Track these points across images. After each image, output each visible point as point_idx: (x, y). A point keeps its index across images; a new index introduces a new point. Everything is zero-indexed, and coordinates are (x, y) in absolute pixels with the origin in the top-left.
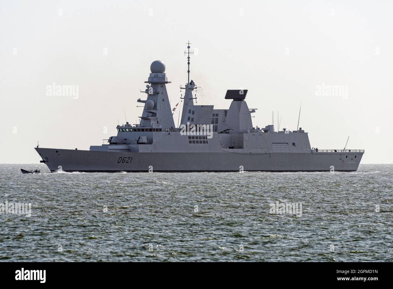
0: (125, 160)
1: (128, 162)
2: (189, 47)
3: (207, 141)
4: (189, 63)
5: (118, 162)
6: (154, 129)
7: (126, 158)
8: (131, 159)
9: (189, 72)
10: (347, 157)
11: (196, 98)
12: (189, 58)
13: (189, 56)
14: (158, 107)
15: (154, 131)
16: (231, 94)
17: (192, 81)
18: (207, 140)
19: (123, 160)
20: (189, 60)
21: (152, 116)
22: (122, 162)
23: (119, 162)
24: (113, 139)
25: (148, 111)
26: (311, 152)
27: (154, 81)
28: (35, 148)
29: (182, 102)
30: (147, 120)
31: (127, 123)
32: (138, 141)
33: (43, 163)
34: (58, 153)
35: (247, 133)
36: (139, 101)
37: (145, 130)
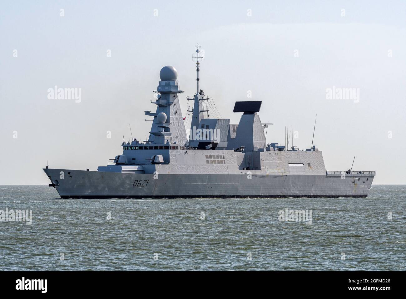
0: (141, 183)
1: (144, 186)
2: (198, 51)
3: (224, 161)
4: (198, 70)
5: (133, 186)
6: (171, 147)
7: (142, 180)
8: (147, 181)
9: (198, 80)
10: (359, 179)
11: (208, 111)
12: (198, 64)
13: (198, 62)
14: (171, 121)
15: (171, 149)
16: (239, 107)
17: (202, 91)
18: (224, 159)
19: (139, 183)
20: (198, 66)
21: (165, 131)
22: (138, 186)
23: (135, 186)
24: (120, 158)
25: (159, 125)
26: (326, 174)
27: (165, 90)
28: (44, 169)
29: (189, 115)
30: (159, 136)
31: (135, 139)
32: (153, 161)
33: (52, 187)
34: (71, 175)
35: (263, 151)
36: (148, 113)
37: (159, 148)
